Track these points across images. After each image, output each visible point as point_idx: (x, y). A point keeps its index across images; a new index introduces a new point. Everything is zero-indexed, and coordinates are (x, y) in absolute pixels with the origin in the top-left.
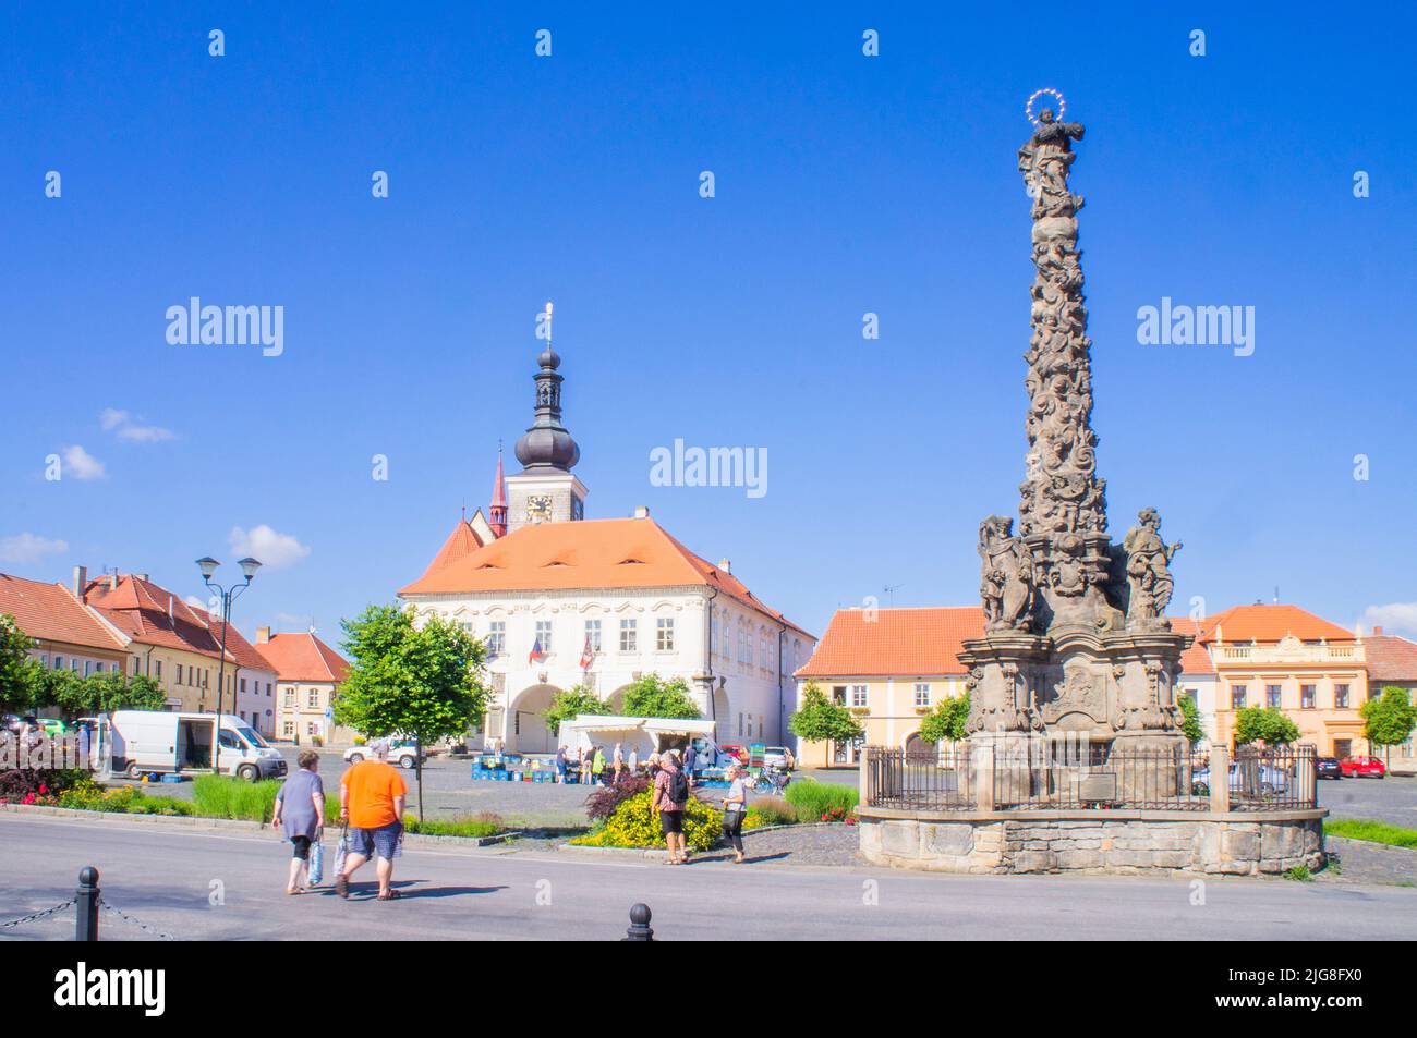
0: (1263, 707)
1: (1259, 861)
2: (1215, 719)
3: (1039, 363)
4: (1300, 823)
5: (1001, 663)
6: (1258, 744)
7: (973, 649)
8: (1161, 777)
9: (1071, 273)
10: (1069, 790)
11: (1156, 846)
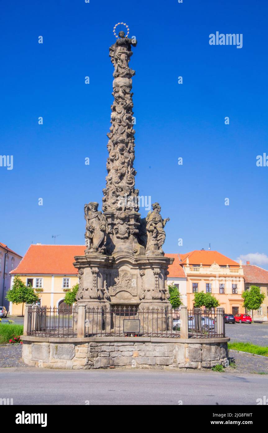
0: (205, 292)
1: (201, 362)
2: (186, 297)
3: (113, 138)
4: (218, 344)
5: (91, 267)
6: (203, 308)
7: (79, 261)
8: (160, 322)
9: (128, 102)
10: (120, 327)
11: (157, 354)
